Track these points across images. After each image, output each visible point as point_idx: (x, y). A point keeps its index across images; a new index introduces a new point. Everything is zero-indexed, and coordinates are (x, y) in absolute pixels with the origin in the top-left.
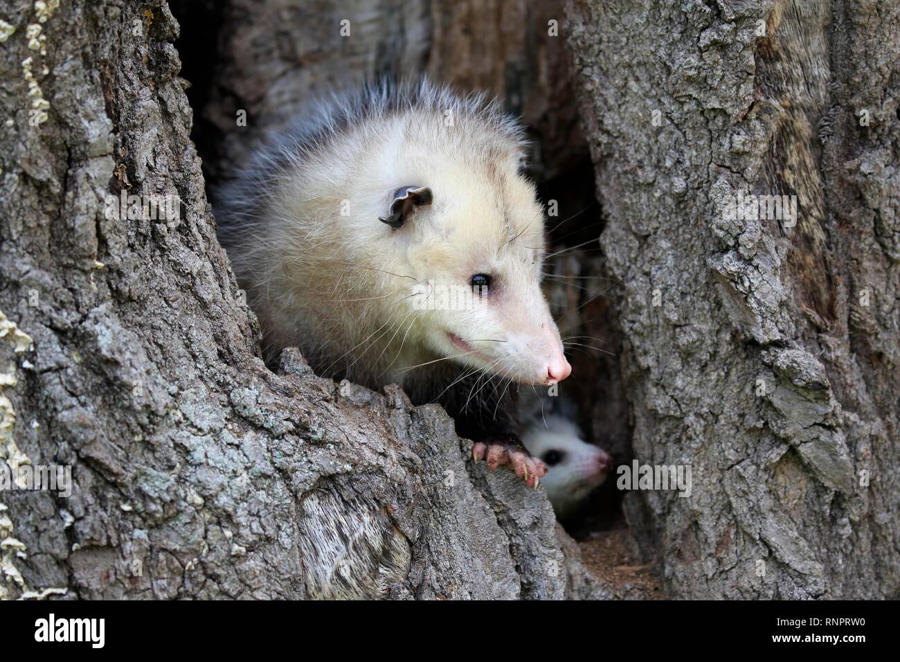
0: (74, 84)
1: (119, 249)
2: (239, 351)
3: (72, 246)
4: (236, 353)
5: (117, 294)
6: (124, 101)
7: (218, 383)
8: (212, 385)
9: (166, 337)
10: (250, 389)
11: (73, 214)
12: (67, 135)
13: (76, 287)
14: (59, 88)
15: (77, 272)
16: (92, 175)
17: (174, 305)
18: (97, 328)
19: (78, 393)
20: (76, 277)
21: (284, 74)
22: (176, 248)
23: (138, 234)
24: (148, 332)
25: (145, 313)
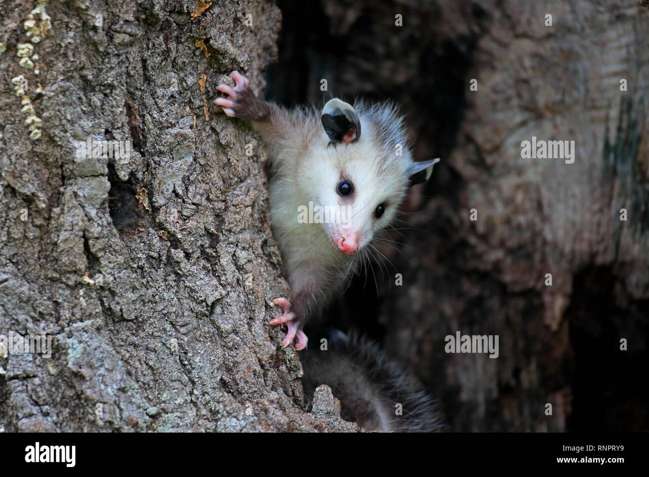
0: (64, 104)
1: (113, 268)
2: (246, 382)
3: (56, 260)
4: (242, 384)
5: (108, 312)
6: (151, 126)
7: (211, 411)
8: (204, 412)
9: (160, 360)
10: (238, 419)
11: (58, 229)
12: (58, 152)
13: (60, 300)
14: (47, 107)
15: (63, 286)
16: (80, 193)
17: (183, 330)
18: (70, 341)
19: (41, 403)
20: (60, 291)
21: (524, 123)
22: (193, 275)
23: (149, 257)
24: (142, 353)
25: (142, 334)
